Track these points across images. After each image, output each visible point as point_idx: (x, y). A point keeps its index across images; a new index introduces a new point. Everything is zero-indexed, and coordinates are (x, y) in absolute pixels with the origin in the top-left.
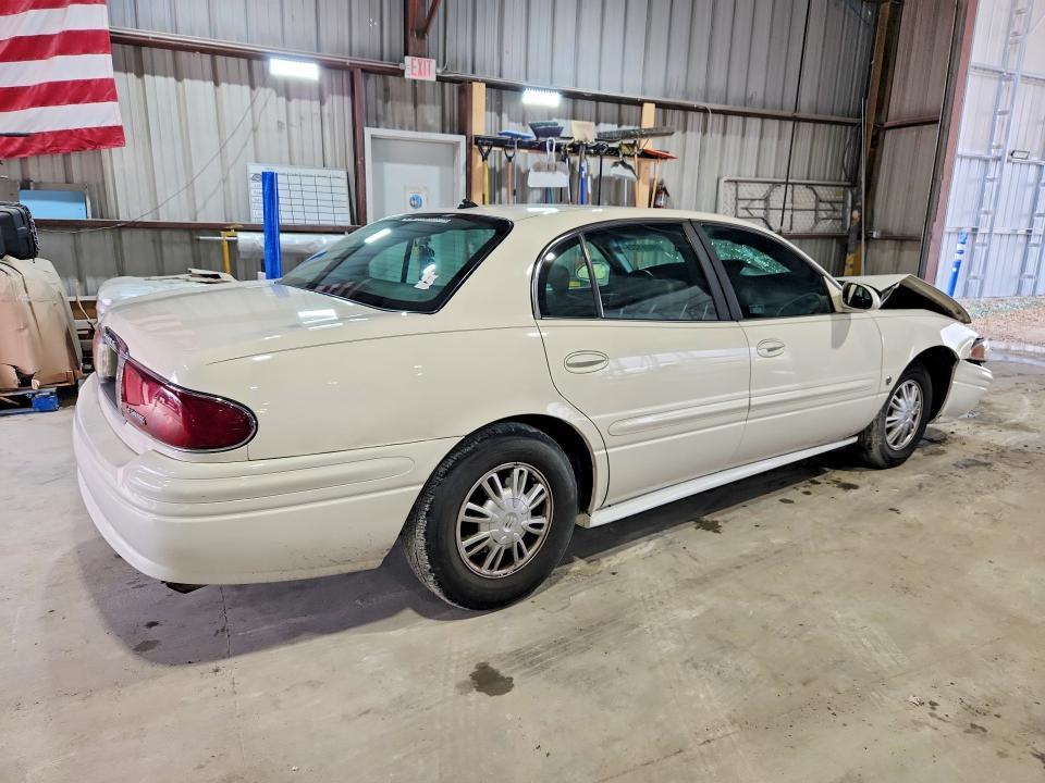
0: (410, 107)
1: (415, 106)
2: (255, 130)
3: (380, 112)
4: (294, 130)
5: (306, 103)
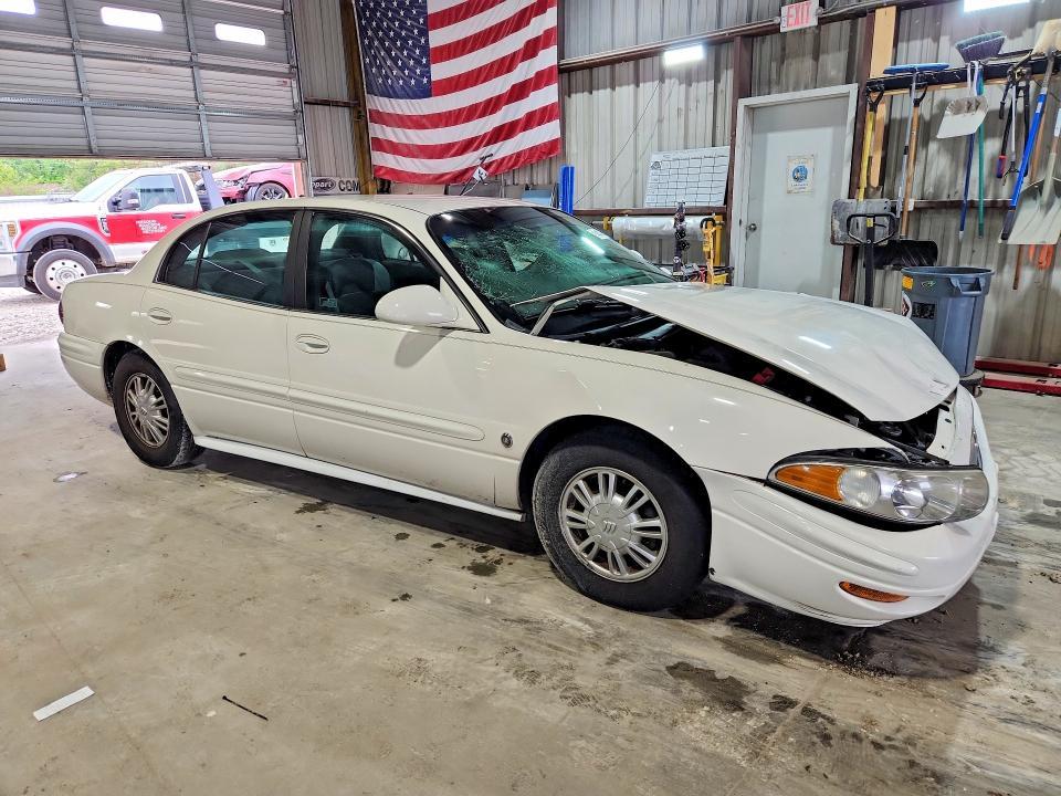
0: (809, 62)
1: (816, 58)
2: (660, 121)
3: (774, 76)
4: (692, 115)
5: (703, 84)
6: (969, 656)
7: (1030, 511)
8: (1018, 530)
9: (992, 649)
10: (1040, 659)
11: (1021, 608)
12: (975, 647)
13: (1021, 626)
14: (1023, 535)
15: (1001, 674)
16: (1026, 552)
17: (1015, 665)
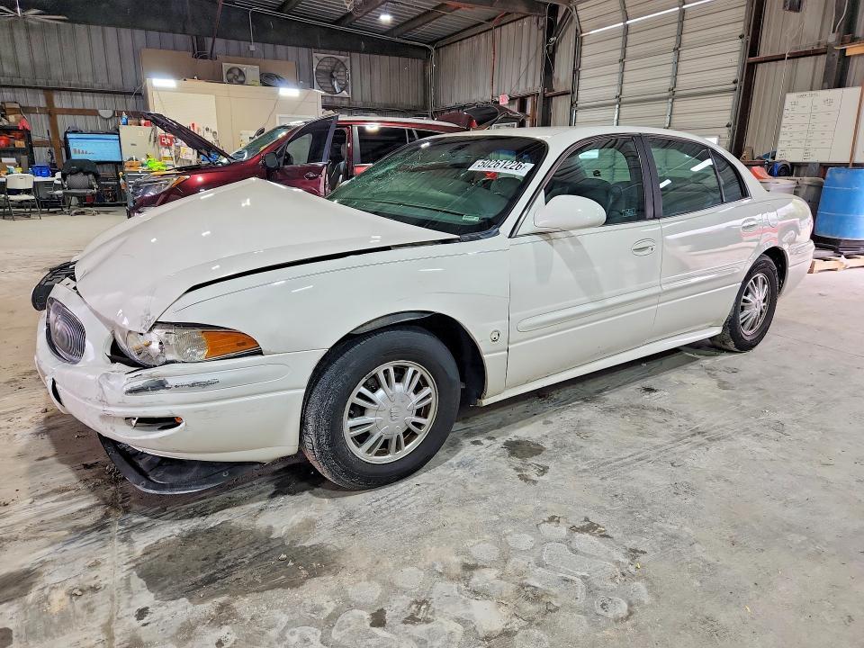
6: (51, 424)
7: (31, 597)
8: (40, 548)
9: (38, 434)
10: (5, 442)
11: (23, 466)
12: (48, 431)
13: (21, 455)
14: (34, 543)
15: (29, 425)
16: (27, 520)
17: (20, 433)
